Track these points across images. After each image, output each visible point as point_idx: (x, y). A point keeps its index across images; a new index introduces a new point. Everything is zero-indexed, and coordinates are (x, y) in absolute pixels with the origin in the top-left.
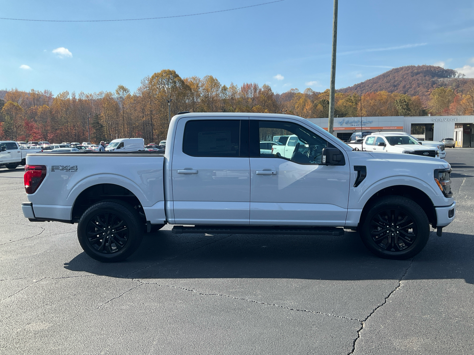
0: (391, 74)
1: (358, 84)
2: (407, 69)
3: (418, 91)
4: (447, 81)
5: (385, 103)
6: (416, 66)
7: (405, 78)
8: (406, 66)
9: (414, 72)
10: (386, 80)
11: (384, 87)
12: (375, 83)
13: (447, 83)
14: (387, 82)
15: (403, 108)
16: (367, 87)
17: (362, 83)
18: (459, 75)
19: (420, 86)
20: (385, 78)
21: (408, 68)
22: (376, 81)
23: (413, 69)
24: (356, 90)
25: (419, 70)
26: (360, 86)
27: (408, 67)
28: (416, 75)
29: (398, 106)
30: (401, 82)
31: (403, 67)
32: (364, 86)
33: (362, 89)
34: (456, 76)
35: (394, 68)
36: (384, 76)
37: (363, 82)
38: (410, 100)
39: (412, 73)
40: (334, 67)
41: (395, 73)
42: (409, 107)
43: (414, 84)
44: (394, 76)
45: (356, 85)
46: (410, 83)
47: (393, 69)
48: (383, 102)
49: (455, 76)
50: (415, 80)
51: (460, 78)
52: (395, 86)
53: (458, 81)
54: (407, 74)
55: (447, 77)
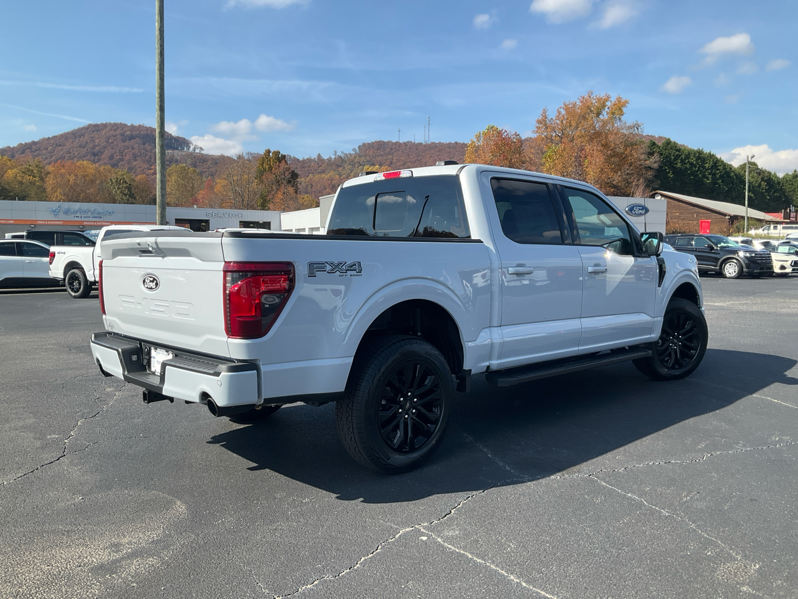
0: (86, 134)
1: (26, 144)
2: (114, 128)
3: (135, 166)
4: (178, 155)
5: (92, 181)
6: (129, 125)
7: (112, 143)
8: (112, 122)
9: (126, 134)
10: (78, 143)
11: (76, 154)
12: (60, 146)
13: (179, 158)
14: (80, 146)
15: (123, 193)
16: (44, 152)
17: (34, 143)
18: (195, 148)
19: (137, 158)
20: (77, 139)
21: (116, 126)
22: (60, 142)
23: (124, 129)
24: (22, 153)
25: (134, 133)
26: (30, 148)
27: (115, 124)
28: (130, 139)
29: (115, 188)
30: (106, 148)
31: (106, 123)
32: (37, 149)
33: (35, 154)
34: (191, 149)
35: (91, 123)
36: (76, 134)
37: (36, 140)
38: (133, 180)
39: (122, 135)
40: (162, 109)
41: (93, 131)
42: (133, 191)
43: (127, 155)
44: (92, 138)
45: (22, 144)
46: (121, 153)
47: (90, 125)
48: (89, 180)
49: (189, 149)
50: (128, 148)
51: (197, 153)
52: (95, 155)
53: (194, 157)
54: (115, 136)
55: (177, 149)
